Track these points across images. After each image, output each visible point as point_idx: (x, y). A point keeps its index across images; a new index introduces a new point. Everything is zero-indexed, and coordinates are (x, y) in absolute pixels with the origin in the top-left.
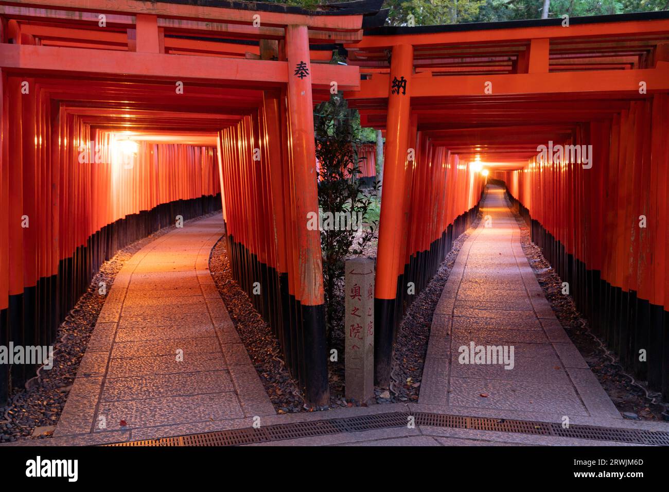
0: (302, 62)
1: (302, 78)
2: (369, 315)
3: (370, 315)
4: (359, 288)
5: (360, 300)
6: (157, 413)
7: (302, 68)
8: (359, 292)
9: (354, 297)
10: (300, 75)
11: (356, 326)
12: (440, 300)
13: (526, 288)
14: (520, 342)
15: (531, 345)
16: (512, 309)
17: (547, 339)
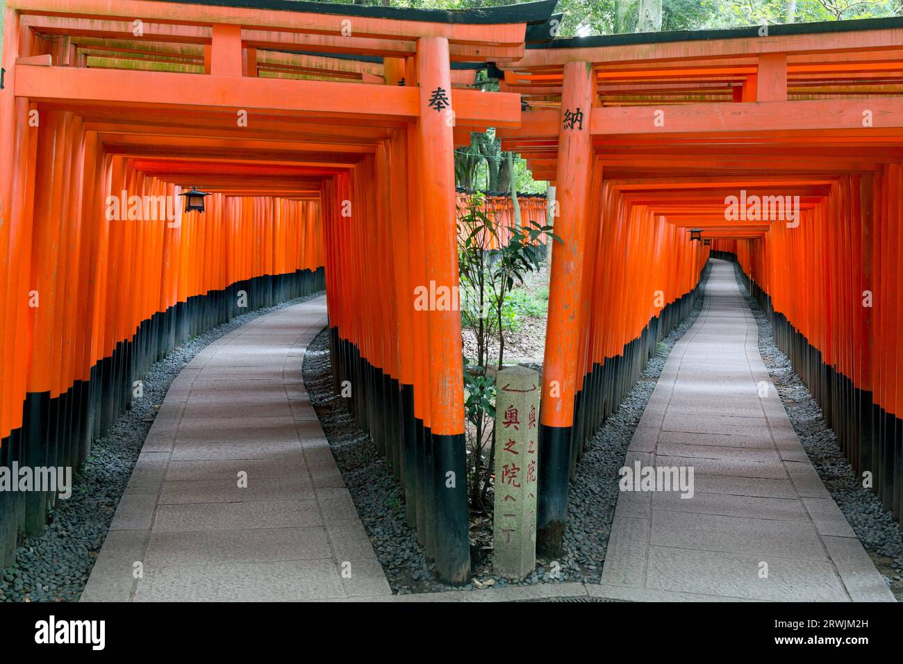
0: (439, 88)
1: (439, 110)
2: (530, 452)
3: (532, 452)
4: (516, 411)
5: (517, 428)
6: (220, 587)
7: (439, 97)
8: (516, 418)
9: (508, 424)
10: (437, 106)
11: (511, 467)
12: (637, 431)
13: (765, 415)
14: (755, 495)
15: (770, 500)
16: (744, 445)
17: (794, 492)
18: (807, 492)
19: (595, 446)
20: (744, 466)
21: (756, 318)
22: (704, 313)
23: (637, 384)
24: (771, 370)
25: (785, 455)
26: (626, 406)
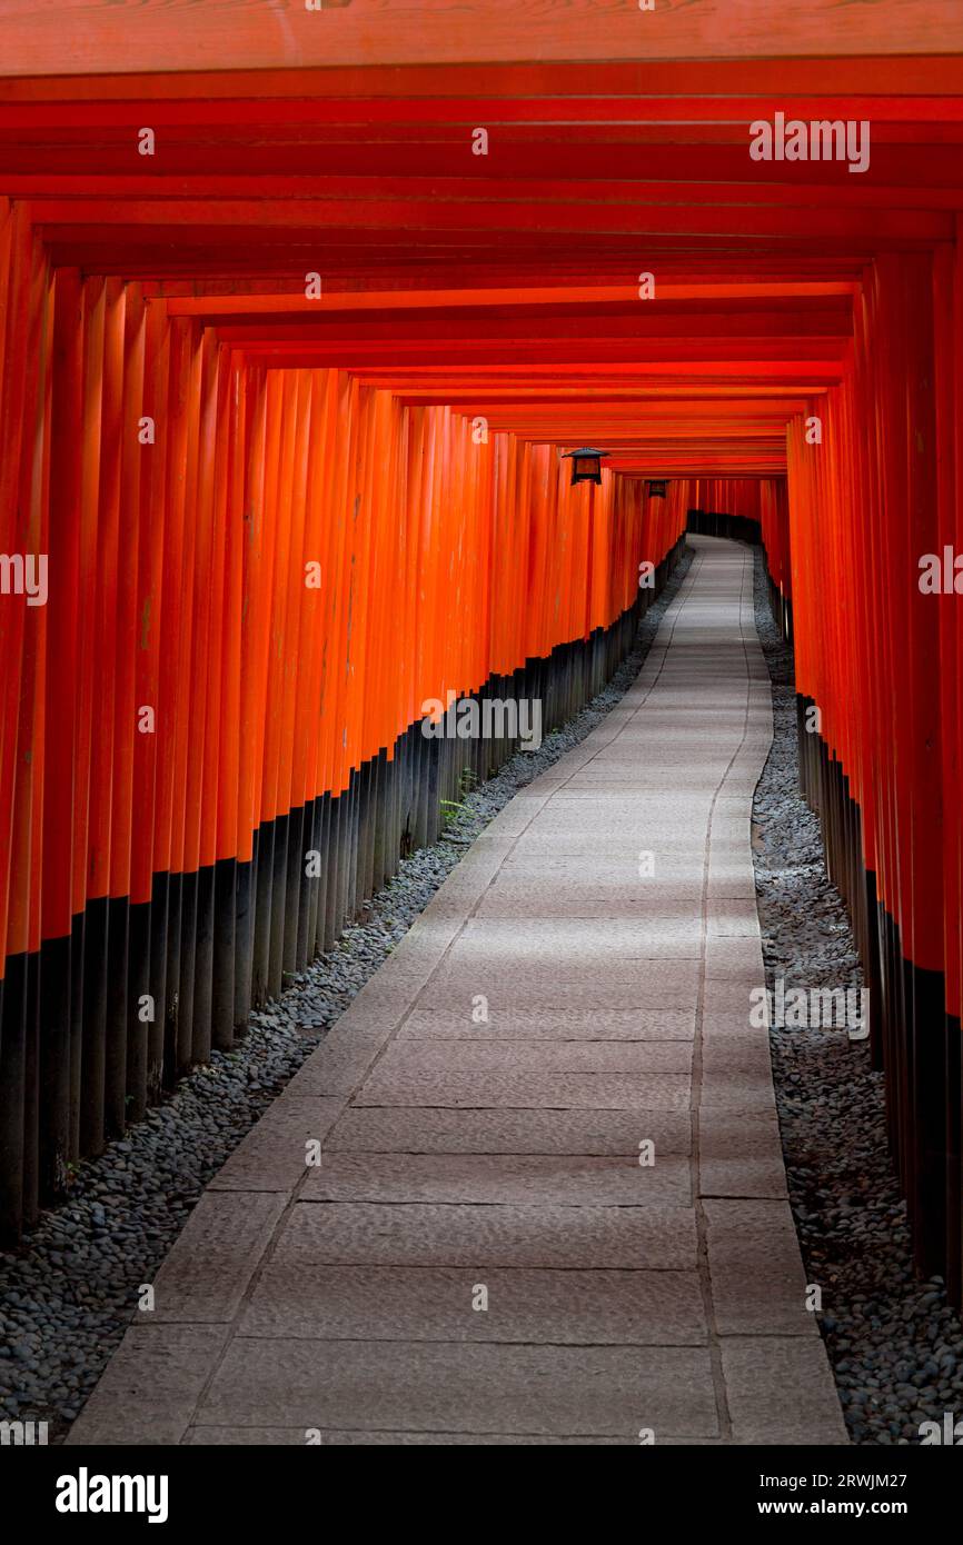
12: (274, 1112)
13: (699, 1029)
14: (570, 1339)
15: (615, 1356)
16: (596, 1146)
17: (700, 1318)
18: (742, 1314)
19: (103, 1179)
20: (568, 1228)
21: (775, 709)
22: (634, 697)
23: (341, 939)
24: (764, 875)
25: (715, 1174)
26: (274, 1021)
